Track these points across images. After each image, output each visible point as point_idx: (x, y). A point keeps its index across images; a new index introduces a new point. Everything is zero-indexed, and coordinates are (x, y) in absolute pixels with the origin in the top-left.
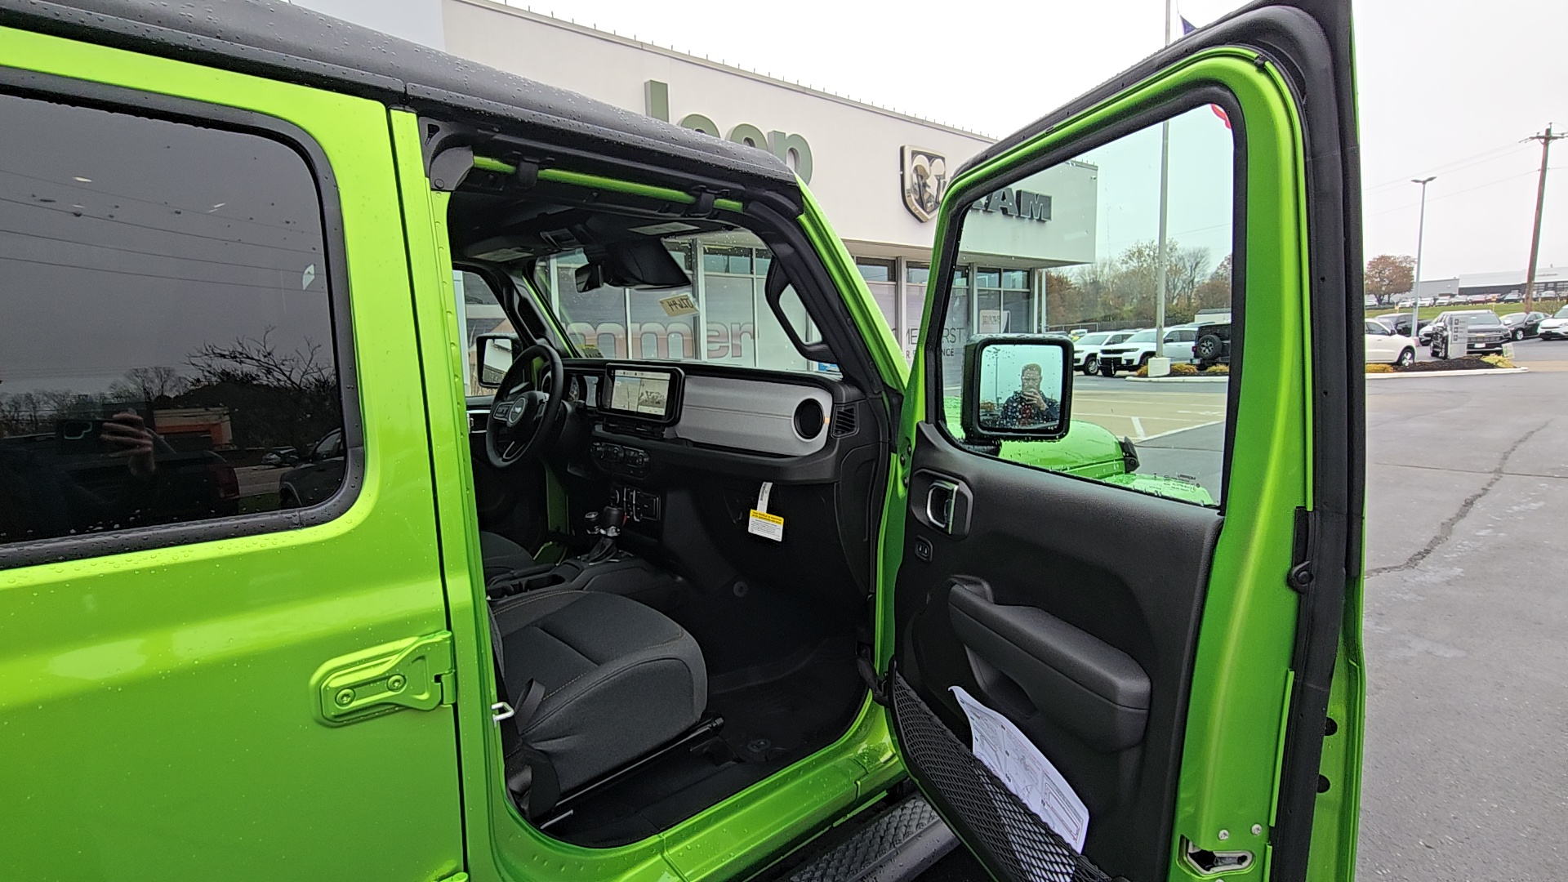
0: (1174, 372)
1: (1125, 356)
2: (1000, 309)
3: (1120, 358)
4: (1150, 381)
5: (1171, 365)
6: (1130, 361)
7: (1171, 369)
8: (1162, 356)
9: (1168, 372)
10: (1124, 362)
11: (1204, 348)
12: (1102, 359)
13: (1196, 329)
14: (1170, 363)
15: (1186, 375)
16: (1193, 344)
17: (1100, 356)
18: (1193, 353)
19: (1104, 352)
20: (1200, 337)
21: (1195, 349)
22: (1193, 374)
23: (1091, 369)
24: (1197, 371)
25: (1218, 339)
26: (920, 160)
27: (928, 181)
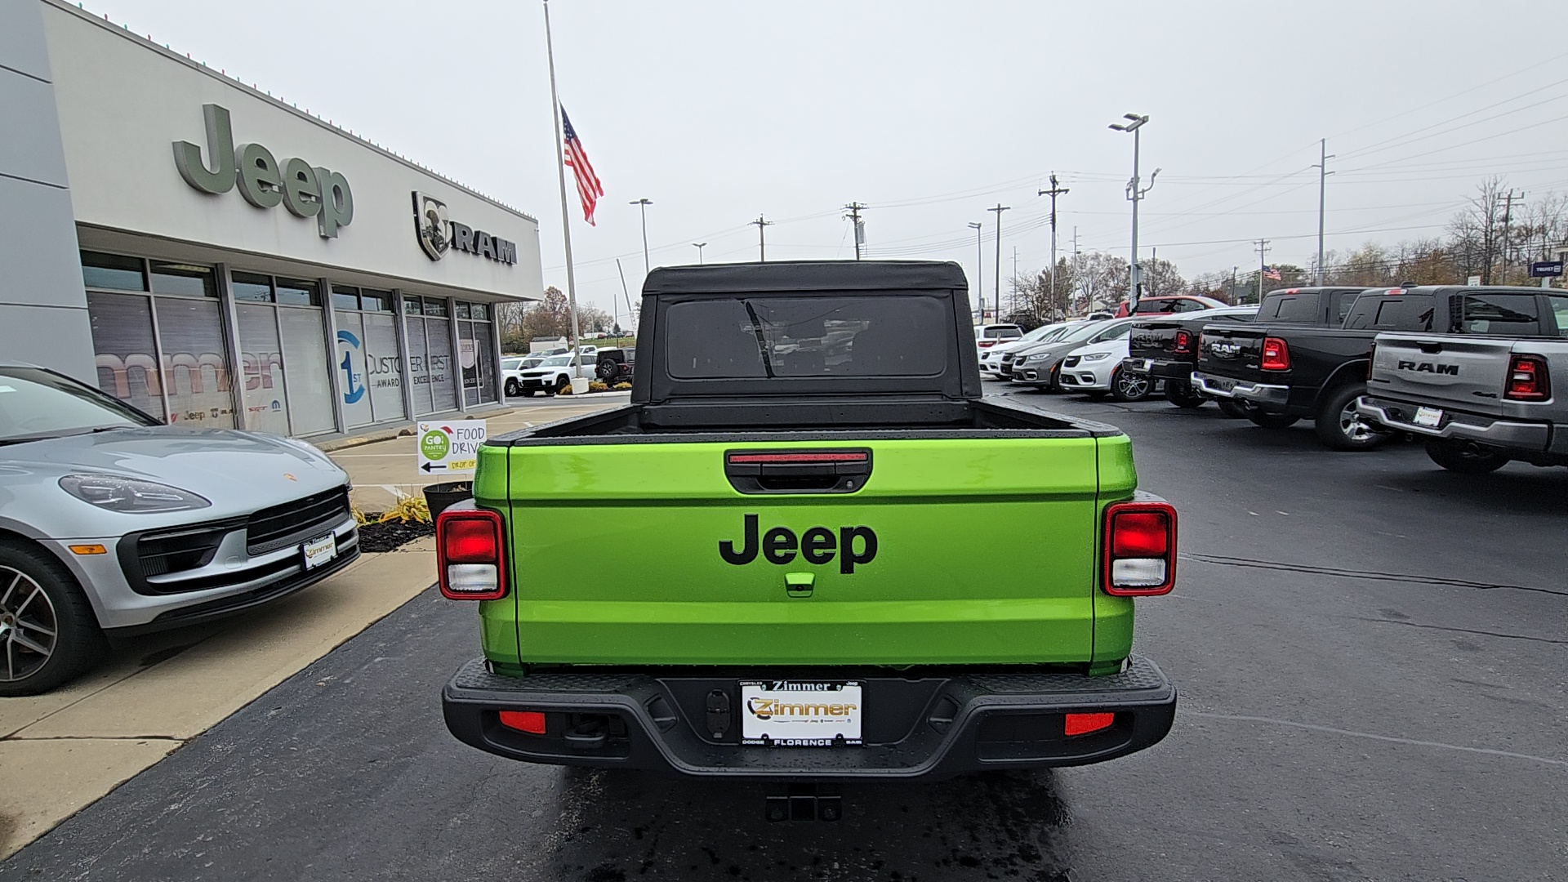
0: (592, 390)
1: (544, 378)
2: (472, 338)
3: (540, 380)
4: (577, 398)
5: (589, 383)
6: (549, 382)
7: (590, 387)
8: (582, 377)
9: (587, 390)
10: (544, 383)
11: (605, 370)
12: (524, 381)
13: (596, 355)
14: (588, 381)
15: (598, 391)
16: (595, 366)
17: (521, 379)
18: (595, 374)
19: (524, 375)
20: (600, 362)
21: (597, 370)
22: (607, 391)
23: (511, 391)
24: (607, 388)
25: (614, 363)
26: (431, 206)
27: (438, 225)
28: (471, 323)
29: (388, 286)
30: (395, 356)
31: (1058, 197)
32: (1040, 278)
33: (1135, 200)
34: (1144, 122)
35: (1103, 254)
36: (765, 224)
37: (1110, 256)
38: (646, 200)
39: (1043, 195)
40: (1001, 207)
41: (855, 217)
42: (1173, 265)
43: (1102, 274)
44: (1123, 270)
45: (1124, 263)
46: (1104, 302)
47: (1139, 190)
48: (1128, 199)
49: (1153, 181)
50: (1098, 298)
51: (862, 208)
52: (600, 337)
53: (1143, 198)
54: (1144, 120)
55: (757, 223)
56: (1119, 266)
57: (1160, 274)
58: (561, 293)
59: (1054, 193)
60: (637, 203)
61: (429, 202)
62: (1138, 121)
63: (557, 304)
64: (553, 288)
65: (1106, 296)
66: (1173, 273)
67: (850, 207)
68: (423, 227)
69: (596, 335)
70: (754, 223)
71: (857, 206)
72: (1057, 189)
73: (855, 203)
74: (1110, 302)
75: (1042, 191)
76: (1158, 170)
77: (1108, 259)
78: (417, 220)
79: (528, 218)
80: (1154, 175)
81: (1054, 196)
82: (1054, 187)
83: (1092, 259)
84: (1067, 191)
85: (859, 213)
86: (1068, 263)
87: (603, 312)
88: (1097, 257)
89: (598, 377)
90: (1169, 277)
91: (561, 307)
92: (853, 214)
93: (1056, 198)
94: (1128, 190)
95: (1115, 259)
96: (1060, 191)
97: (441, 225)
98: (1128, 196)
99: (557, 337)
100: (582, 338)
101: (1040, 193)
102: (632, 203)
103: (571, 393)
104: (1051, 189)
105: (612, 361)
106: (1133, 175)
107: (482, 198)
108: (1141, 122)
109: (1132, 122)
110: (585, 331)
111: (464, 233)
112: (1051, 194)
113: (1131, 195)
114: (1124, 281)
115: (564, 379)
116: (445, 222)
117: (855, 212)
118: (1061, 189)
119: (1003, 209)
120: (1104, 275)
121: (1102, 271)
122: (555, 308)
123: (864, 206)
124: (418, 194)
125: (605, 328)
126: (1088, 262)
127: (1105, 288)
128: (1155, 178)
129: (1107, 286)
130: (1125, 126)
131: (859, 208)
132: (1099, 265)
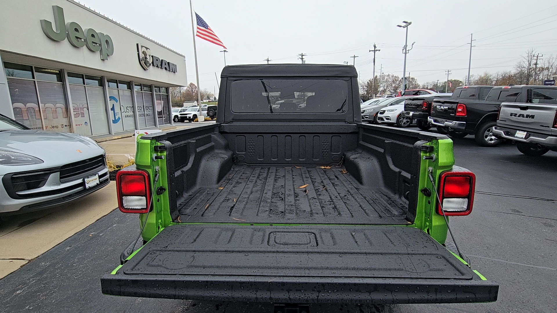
1: (188, 116)
2: (161, 100)
6: (190, 117)
7: (205, 119)
8: (202, 115)
10: (188, 118)
11: (210, 113)
12: (181, 117)
13: (207, 108)
14: (204, 117)
15: (208, 121)
16: (207, 112)
17: (179, 116)
18: (207, 115)
19: (181, 114)
20: (209, 110)
21: (208, 113)
22: (211, 121)
23: (176, 120)
24: (211, 120)
25: (214, 110)
26: (144, 49)
27: (147, 57)
28: (160, 94)
29: (128, 80)
30: (132, 106)
31: (376, 52)
32: (368, 83)
33: (406, 53)
34: (410, 24)
35: (391, 75)
36: (269, 61)
37: (393, 75)
38: (226, 51)
39: (371, 52)
40: (355, 56)
41: (302, 59)
42: (416, 79)
43: (390, 82)
44: (398, 80)
45: (398, 78)
46: (391, 92)
47: (407, 50)
48: (403, 53)
49: (412, 46)
50: (388, 91)
51: (305, 55)
52: (209, 102)
53: (408, 53)
54: (410, 23)
55: (267, 60)
56: (397, 79)
57: (411, 82)
58: (195, 85)
59: (375, 51)
60: (222, 51)
61: (143, 48)
62: (408, 24)
63: (193, 89)
64: (192, 83)
65: (391, 90)
66: (415, 82)
67: (300, 55)
68: (141, 57)
69: (208, 101)
70: (265, 60)
71: (303, 55)
72: (376, 49)
73: (302, 54)
74: (392, 92)
75: (370, 50)
76: (414, 43)
77: (393, 76)
78: (139, 54)
79: (181, 55)
80: (413, 44)
81: (375, 52)
82: (375, 49)
83: (387, 76)
84: (379, 50)
85: (303, 57)
86: (378, 77)
87: (210, 93)
88: (389, 75)
89: (208, 115)
90: (414, 83)
91: (195, 90)
92: (301, 57)
93: (376, 53)
94: (403, 50)
95: (395, 76)
96: (377, 50)
97: (148, 57)
98: (403, 52)
99: (193, 101)
100: (203, 102)
101: (370, 51)
102: (220, 52)
103: (198, 121)
104: (374, 50)
105: (213, 110)
106: (405, 44)
107: (164, 47)
108: (409, 24)
109: (406, 24)
110: (204, 99)
111: (157, 60)
112: (374, 51)
113: (404, 52)
114: (398, 85)
115: (195, 116)
116: (150, 56)
117: (302, 57)
118: (378, 49)
119: (356, 57)
120: (391, 82)
121: (390, 81)
122: (192, 91)
123: (306, 55)
124: (139, 44)
125: (211, 98)
126: (385, 77)
127: (391, 87)
128: (413, 45)
129: (392, 86)
130: (403, 26)
131: (304, 55)
132: (389, 78)
